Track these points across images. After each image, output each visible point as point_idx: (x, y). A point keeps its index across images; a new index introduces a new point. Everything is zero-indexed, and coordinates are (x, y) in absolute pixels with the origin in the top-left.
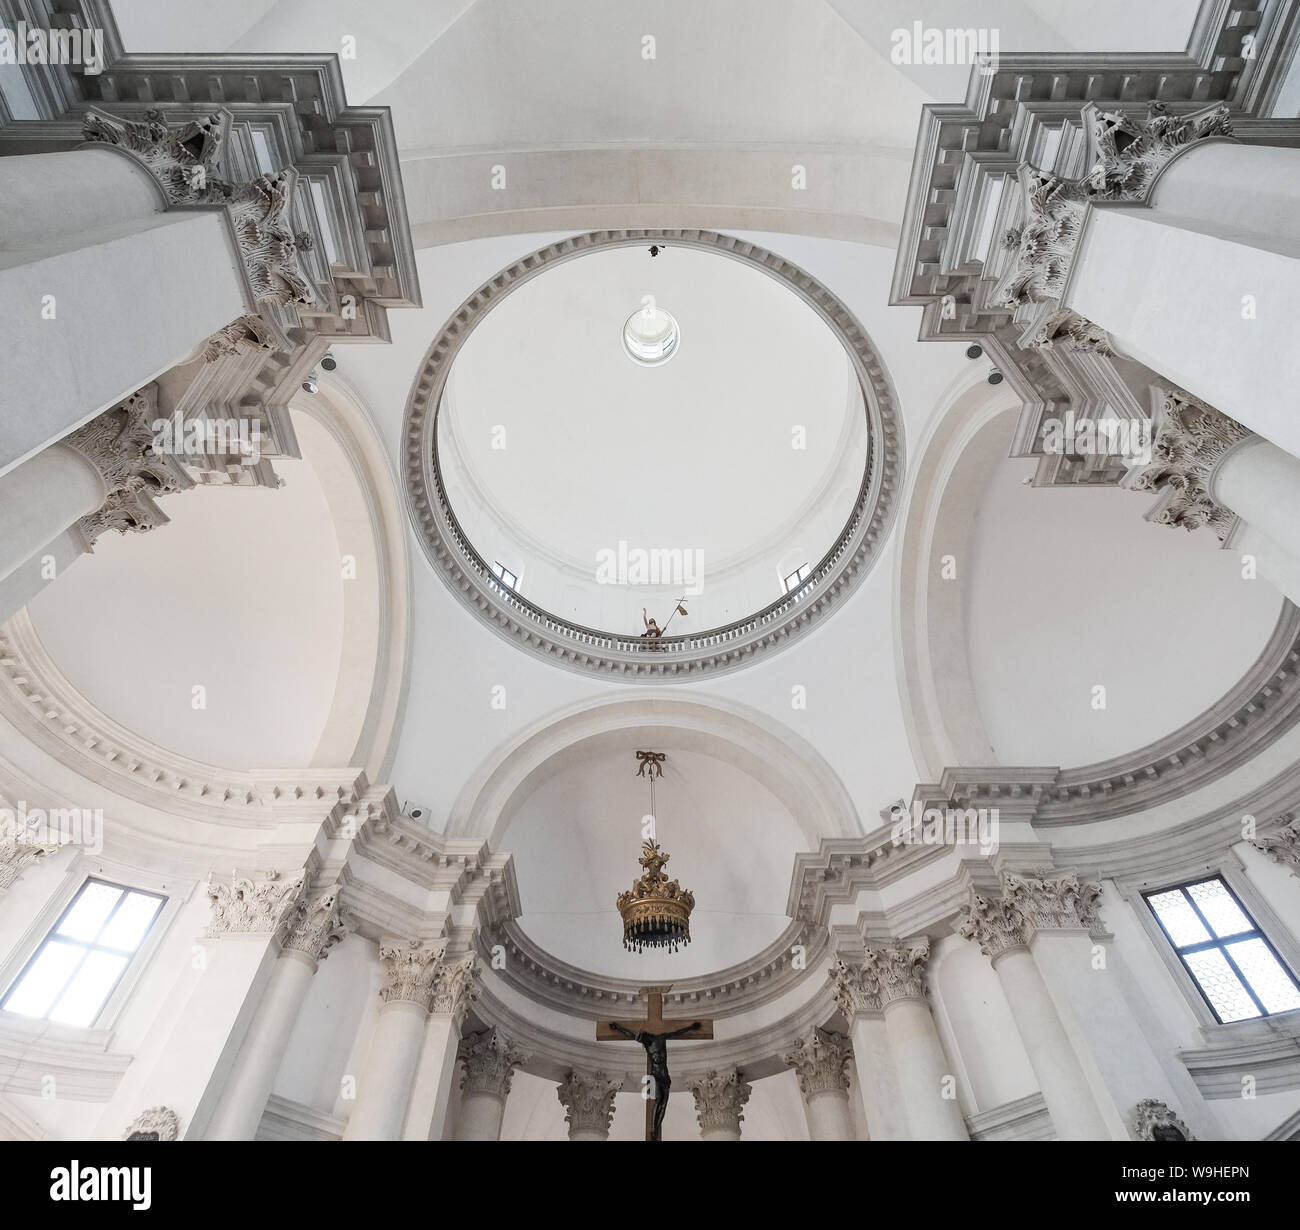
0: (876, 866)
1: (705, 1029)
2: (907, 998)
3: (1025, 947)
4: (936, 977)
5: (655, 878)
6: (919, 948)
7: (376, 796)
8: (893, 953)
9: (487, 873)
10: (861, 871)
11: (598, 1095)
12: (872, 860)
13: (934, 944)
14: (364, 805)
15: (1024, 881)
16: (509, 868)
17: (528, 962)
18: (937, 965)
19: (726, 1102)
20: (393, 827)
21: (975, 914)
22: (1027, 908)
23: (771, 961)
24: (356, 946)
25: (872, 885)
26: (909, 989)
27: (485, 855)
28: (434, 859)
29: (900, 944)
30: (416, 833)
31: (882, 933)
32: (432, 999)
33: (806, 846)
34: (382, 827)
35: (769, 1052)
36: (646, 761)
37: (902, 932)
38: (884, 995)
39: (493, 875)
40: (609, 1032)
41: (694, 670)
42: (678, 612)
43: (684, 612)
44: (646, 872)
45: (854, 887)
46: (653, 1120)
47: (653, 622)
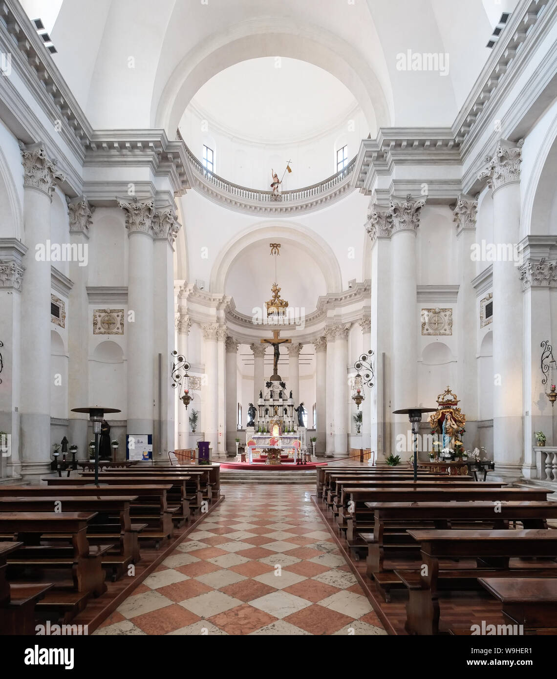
0: (342, 301)
1: (289, 341)
2: (342, 339)
4: (351, 333)
5: (277, 296)
6: (348, 326)
7: (191, 286)
8: (340, 327)
9: (226, 302)
10: (338, 302)
11: (261, 349)
12: (341, 299)
13: (352, 324)
14: (188, 289)
16: (232, 300)
17: (239, 318)
18: (352, 330)
19: (296, 350)
20: (196, 293)
21: (363, 321)
23: (311, 317)
24: (195, 325)
25: (340, 306)
26: (343, 336)
27: (224, 298)
28: (210, 299)
29: (343, 325)
30: (203, 294)
31: (339, 321)
32: (217, 338)
33: (324, 294)
34: (194, 294)
35: (308, 340)
36: (274, 248)
37: (343, 321)
38: (336, 337)
39: (227, 302)
40: (264, 342)
41: (292, 211)
42: (287, 170)
43: (290, 171)
44: (274, 294)
45: (335, 307)
46: (276, 365)
47: (276, 176)
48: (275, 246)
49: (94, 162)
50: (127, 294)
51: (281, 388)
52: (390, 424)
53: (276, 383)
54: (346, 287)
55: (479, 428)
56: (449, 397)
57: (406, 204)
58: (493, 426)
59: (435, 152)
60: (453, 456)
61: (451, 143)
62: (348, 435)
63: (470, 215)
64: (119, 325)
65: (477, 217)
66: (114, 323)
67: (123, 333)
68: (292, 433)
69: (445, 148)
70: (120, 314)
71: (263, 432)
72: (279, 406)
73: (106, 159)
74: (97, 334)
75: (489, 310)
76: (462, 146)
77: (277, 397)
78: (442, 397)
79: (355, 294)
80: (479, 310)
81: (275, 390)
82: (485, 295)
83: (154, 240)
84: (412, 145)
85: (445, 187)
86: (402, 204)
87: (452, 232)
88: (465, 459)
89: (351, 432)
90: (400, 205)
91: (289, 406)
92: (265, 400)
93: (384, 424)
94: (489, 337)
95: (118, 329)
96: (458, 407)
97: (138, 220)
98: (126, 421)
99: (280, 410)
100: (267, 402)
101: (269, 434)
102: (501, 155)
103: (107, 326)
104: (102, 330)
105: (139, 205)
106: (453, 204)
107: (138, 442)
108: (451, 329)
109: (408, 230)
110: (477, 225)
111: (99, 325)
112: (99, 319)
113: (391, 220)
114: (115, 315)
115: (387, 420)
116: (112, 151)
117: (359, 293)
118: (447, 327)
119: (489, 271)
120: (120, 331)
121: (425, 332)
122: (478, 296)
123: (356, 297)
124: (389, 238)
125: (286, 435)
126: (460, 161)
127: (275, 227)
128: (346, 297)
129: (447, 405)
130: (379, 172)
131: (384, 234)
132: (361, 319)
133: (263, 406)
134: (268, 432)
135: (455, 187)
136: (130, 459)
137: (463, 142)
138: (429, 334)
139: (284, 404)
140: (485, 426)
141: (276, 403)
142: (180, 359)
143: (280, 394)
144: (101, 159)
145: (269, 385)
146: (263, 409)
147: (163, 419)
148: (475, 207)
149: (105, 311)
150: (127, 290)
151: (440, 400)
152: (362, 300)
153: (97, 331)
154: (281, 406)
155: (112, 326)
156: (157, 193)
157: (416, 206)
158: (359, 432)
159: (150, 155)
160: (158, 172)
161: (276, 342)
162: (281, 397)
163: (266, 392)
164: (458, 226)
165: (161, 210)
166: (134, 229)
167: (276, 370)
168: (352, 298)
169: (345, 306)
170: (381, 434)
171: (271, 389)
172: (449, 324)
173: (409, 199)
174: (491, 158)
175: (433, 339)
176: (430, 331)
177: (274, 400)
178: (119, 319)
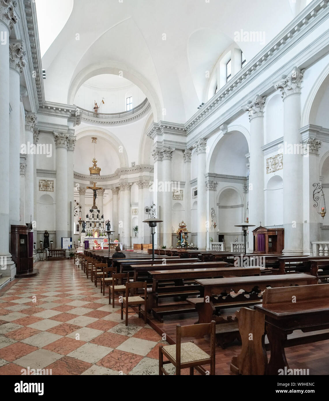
1: (101, 189)
2: (128, 190)
3: (142, 188)
4: (132, 187)
5: (95, 165)
6: (131, 184)
8: (127, 184)
10: (126, 172)
12: (128, 171)
13: (133, 183)
15: (145, 181)
18: (133, 186)
19: (102, 192)
22: (144, 184)
23: (111, 176)
25: (127, 174)
26: (128, 189)
29: (129, 183)
31: (127, 181)
33: (119, 167)
35: (108, 188)
37: (129, 182)
38: (125, 189)
40: (88, 188)
41: (105, 123)
42: (102, 102)
43: (103, 103)
44: (94, 164)
45: (125, 174)
46: (94, 201)
47: (96, 104)
48: (94, 139)
49: (42, 113)
50: (56, 174)
51: (98, 213)
52: (162, 234)
53: (95, 210)
54: (130, 166)
55: (192, 235)
56: (183, 224)
57: (168, 150)
58: (197, 235)
59: (178, 131)
60: (185, 246)
61: (184, 130)
62: (131, 237)
63: (189, 157)
64: (51, 187)
65: (192, 157)
66: (49, 186)
67: (53, 191)
68: (104, 236)
69: (182, 131)
70: (52, 182)
71: (89, 235)
72: (97, 222)
73: (48, 113)
74: (41, 191)
75: (196, 193)
76: (187, 131)
77: (95, 217)
78: (181, 224)
79: (135, 170)
80: (192, 193)
81: (95, 214)
82: (194, 187)
83: (68, 150)
84: (171, 128)
85: (181, 145)
86: (167, 149)
87: (183, 161)
88: (188, 247)
89: (132, 236)
90: (166, 150)
91: (102, 222)
92: (90, 219)
93: (160, 233)
94: (196, 203)
95: (51, 189)
96: (186, 228)
97: (62, 142)
98: (55, 231)
99: (97, 224)
100: (90, 220)
101: (92, 236)
102: (200, 143)
103: (45, 187)
104: (43, 189)
105: (63, 135)
106: (183, 151)
107: (66, 241)
108: (182, 198)
109: (169, 159)
110: (191, 160)
111: (42, 187)
112: (42, 184)
113: (162, 154)
114: (49, 182)
115: (161, 232)
116: (51, 110)
117: (137, 170)
118: (181, 197)
119: (196, 180)
120: (52, 190)
121: (174, 198)
122: (192, 187)
123: (136, 171)
124: (161, 161)
125: (101, 237)
126: (186, 136)
127: (96, 130)
128: (130, 170)
129: (182, 227)
130: (158, 134)
131: (160, 159)
132: (138, 182)
133: (89, 222)
134: (92, 235)
135: (184, 145)
136: (63, 248)
137: (187, 130)
138: (175, 199)
139: (100, 221)
140: (194, 235)
141: (95, 221)
142: (78, 204)
143: (98, 216)
144: (46, 112)
145: (91, 211)
146: (89, 223)
147: (72, 231)
148: (191, 154)
149: (45, 181)
150: (56, 172)
151: (180, 225)
152: (138, 172)
153: (41, 189)
154: (98, 222)
155: (48, 187)
156: (69, 130)
157: (171, 151)
158: (136, 236)
159: (69, 115)
160: (69, 120)
161: (95, 189)
162: (98, 218)
163: (90, 214)
164: (185, 160)
165: (71, 138)
166: (60, 145)
167: (94, 203)
168: (134, 171)
169: (129, 174)
170: (159, 238)
171: (93, 213)
172: (182, 196)
173: (169, 148)
174: (197, 142)
175: (177, 201)
176: (176, 198)
177: (94, 219)
178: (51, 185)
